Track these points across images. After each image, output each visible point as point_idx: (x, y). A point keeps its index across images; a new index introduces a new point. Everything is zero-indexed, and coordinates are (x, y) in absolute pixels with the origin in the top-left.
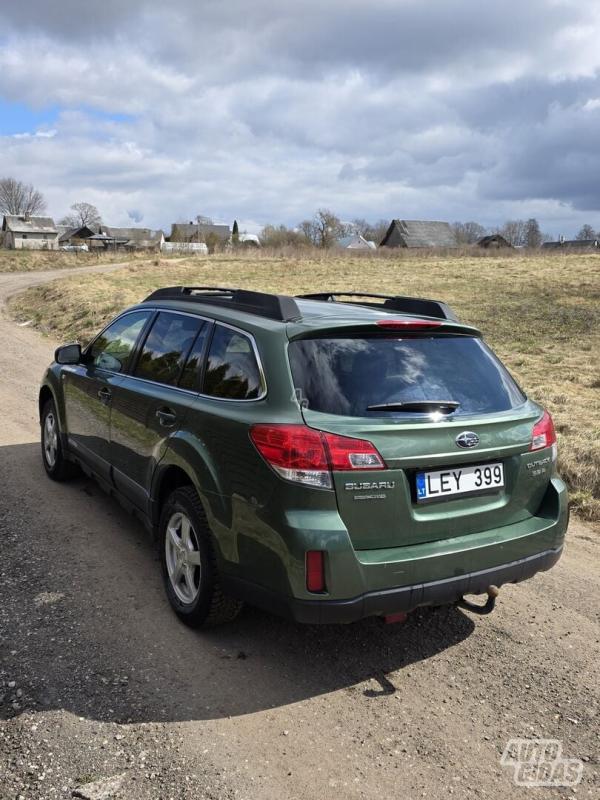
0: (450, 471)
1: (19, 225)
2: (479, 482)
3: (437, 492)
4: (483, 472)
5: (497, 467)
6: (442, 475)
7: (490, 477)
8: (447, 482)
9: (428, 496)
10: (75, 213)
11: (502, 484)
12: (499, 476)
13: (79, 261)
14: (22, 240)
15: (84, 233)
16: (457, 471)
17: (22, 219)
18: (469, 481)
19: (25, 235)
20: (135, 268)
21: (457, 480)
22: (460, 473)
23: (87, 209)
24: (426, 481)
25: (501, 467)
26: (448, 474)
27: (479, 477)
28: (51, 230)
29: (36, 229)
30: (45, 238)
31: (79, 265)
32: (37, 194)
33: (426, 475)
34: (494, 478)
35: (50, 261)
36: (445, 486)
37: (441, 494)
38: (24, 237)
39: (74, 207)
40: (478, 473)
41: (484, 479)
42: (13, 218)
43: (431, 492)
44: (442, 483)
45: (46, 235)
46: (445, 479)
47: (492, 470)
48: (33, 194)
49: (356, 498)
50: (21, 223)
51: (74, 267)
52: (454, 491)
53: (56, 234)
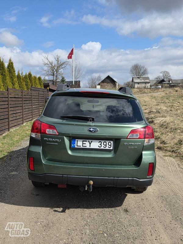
0: (88, 140)
1: (137, 80)
2: (100, 146)
3: (80, 146)
4: (102, 143)
5: (110, 142)
6: (83, 141)
7: (106, 145)
8: (85, 144)
9: (76, 147)
10: (161, 75)
11: (112, 148)
12: (111, 145)
13: (151, 91)
14: (137, 85)
15: (162, 82)
16: (90, 141)
17: (139, 78)
18: (95, 145)
19: (138, 83)
20: (168, 93)
21: (90, 144)
22: (92, 142)
23: (166, 73)
24: (76, 142)
25: (112, 142)
26: (86, 141)
27: (101, 144)
28: (148, 81)
29: (143, 81)
30: (146, 84)
31: (150, 92)
32: (146, 69)
33: (76, 140)
34: (107, 146)
35: (140, 91)
36: (84, 145)
37: (82, 147)
38: (138, 84)
39: (161, 73)
40: (100, 143)
41: (103, 145)
42: (135, 78)
43: (77, 146)
44: (83, 144)
45: (146, 83)
46: (84, 142)
47: (107, 143)
48: (144, 69)
49: (47, 143)
50: (138, 79)
51: (148, 93)
52: (88, 147)
53: (150, 82)
